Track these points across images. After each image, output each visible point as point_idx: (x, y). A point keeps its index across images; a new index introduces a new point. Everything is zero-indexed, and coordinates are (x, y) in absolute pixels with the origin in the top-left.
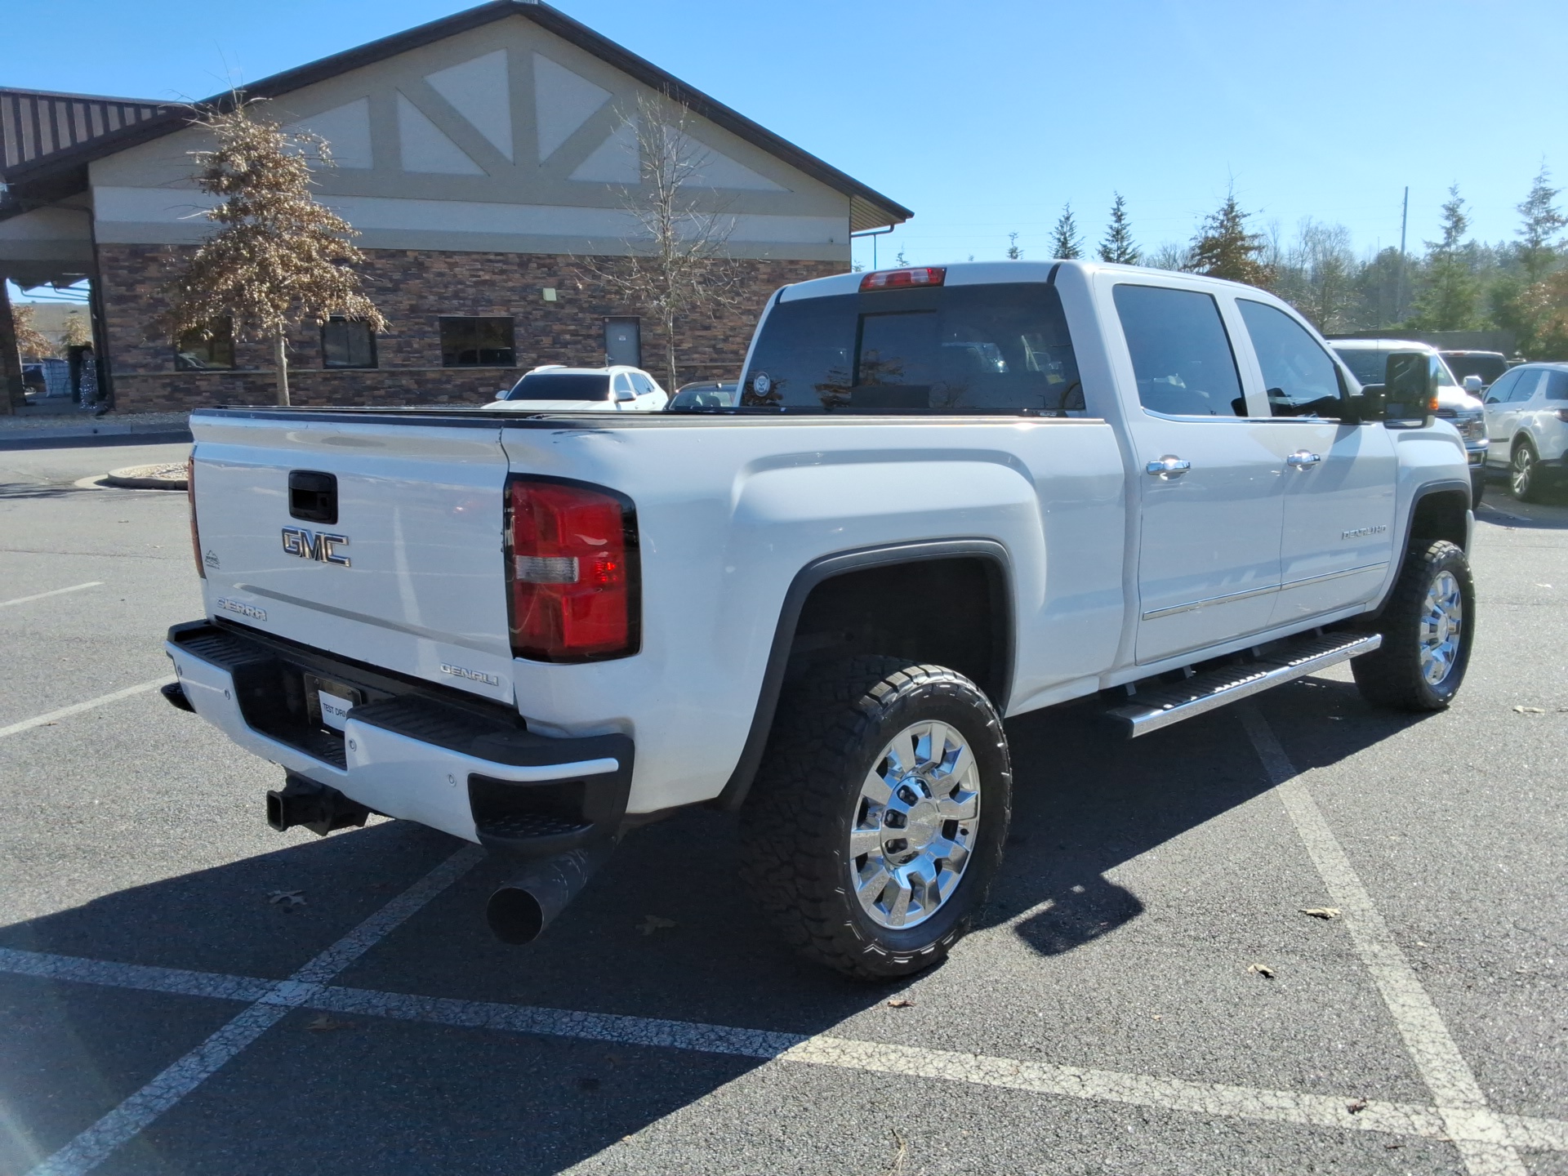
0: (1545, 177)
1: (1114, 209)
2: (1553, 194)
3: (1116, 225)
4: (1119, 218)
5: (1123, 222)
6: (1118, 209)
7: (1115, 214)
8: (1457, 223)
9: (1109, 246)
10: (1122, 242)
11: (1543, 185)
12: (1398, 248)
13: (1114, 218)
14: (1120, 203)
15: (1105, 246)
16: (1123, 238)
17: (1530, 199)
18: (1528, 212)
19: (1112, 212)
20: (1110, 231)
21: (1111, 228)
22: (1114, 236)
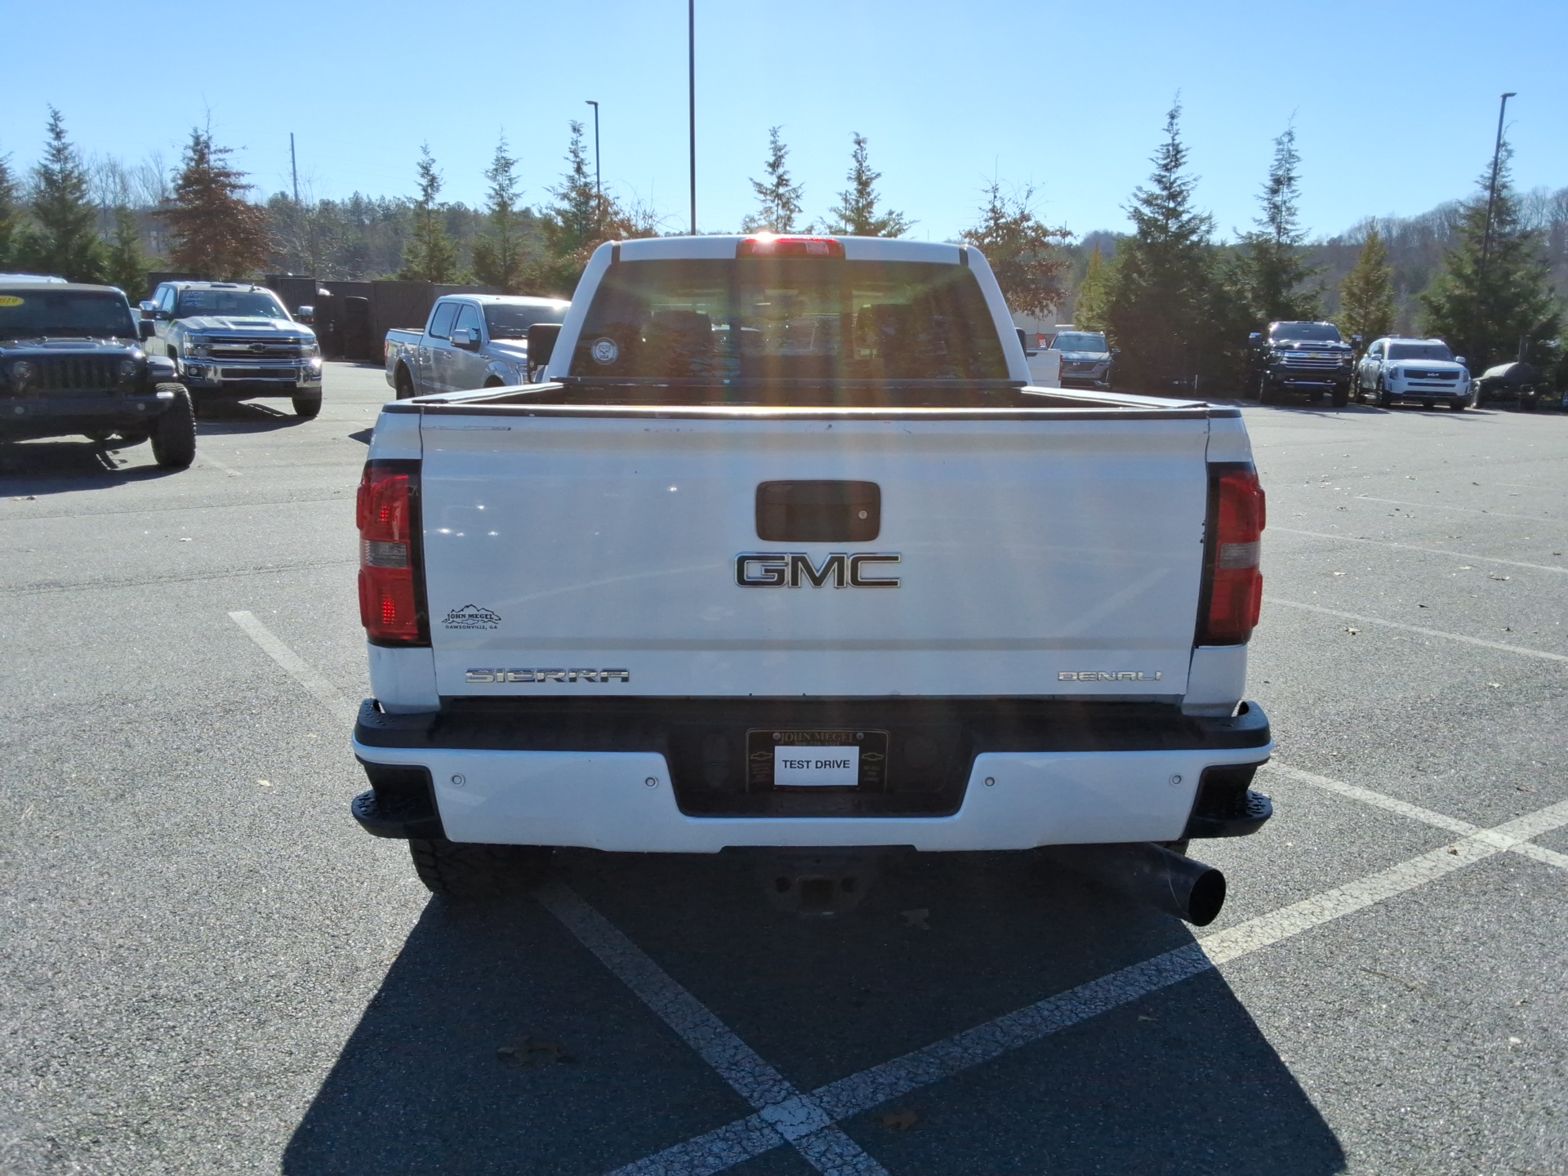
0: (504, 147)
1: (51, 125)
2: (512, 164)
3: (55, 143)
4: (58, 135)
5: (63, 140)
6: (57, 126)
7: (52, 130)
8: (432, 184)
9: (51, 166)
10: (65, 163)
11: (503, 155)
12: (290, 194)
13: (52, 135)
14: (56, 117)
15: (45, 166)
16: (66, 158)
17: (494, 167)
18: (494, 178)
19: (48, 127)
20: (47, 148)
21: (50, 145)
22: (53, 155)
